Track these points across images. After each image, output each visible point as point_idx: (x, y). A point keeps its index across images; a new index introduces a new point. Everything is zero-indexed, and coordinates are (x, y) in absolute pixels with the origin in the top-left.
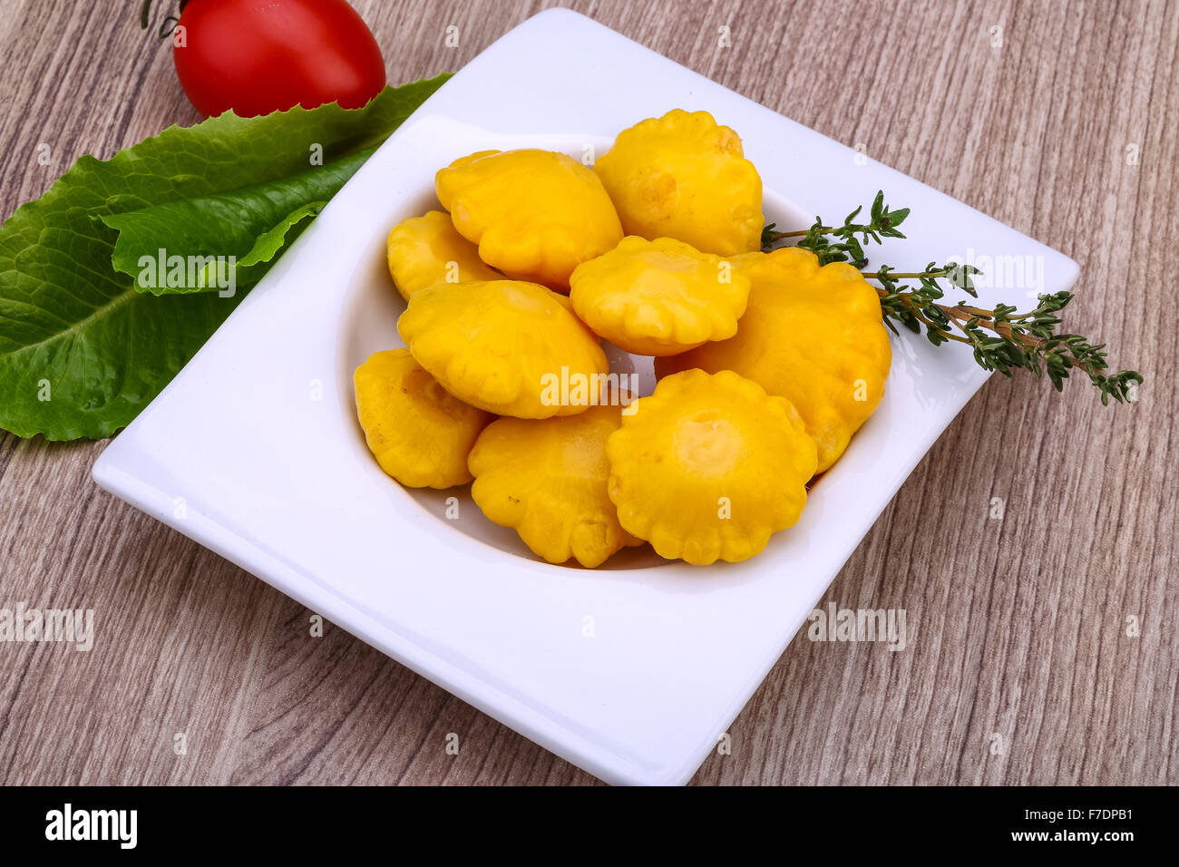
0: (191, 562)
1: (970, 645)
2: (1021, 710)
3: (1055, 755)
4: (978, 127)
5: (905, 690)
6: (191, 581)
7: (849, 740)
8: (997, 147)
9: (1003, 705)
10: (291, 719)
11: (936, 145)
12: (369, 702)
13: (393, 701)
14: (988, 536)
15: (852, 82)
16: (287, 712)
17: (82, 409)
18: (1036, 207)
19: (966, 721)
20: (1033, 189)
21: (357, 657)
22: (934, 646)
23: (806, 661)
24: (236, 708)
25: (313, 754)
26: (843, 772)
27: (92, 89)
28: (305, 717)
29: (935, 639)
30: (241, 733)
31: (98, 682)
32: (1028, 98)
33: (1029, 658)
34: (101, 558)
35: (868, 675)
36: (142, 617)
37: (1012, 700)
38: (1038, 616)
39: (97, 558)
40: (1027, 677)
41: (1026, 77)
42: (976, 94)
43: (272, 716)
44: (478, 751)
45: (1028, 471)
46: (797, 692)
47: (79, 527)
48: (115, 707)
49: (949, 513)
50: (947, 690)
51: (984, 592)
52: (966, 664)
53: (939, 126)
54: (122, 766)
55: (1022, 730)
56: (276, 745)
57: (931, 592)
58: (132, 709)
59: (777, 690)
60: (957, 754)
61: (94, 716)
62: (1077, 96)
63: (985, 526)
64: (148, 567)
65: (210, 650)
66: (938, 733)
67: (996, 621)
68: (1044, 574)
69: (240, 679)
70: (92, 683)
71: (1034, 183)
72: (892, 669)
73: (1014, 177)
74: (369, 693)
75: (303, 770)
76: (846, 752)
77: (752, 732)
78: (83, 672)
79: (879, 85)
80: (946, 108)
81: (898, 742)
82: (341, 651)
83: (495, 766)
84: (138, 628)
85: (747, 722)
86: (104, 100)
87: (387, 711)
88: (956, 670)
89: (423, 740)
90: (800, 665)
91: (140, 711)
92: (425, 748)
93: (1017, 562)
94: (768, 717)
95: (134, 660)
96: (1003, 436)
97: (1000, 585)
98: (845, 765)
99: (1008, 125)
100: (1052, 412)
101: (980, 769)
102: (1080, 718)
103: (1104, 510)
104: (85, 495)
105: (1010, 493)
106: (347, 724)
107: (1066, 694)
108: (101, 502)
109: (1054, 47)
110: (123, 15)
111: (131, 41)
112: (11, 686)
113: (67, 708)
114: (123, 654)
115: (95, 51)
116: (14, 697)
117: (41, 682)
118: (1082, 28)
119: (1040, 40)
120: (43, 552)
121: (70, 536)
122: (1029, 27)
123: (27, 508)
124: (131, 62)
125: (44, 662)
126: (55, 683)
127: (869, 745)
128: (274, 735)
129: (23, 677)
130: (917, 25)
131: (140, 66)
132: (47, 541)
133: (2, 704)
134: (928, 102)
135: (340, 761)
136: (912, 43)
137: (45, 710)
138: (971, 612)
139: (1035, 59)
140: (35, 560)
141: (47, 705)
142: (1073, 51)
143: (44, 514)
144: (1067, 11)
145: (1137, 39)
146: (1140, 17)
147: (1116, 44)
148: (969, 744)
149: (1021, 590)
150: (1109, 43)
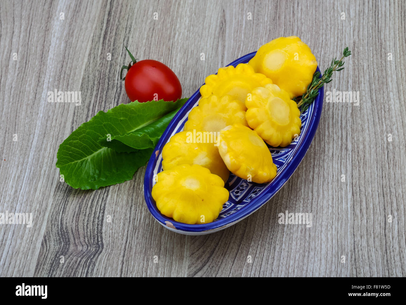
1: (380, 204)
2: (398, 218)
4: (351, 82)
5: (366, 218)
7: (354, 232)
8: (357, 86)
10: (201, 250)
11: (340, 88)
12: (221, 243)
13: (228, 241)
14: (379, 178)
16: (200, 249)
18: (371, 98)
19: (384, 222)
20: (370, 94)
23: (337, 215)
24: (185, 250)
26: (354, 240)
28: (205, 249)
29: (371, 205)
30: (188, 255)
31: (146, 249)
32: (363, 73)
33: (397, 205)
35: (355, 216)
37: (395, 216)
38: (397, 195)
39: (137, 220)
40: (398, 210)
41: (361, 68)
42: (348, 74)
43: (196, 250)
44: (254, 250)
45: (385, 161)
46: (337, 223)
47: (130, 213)
49: (367, 174)
50: (377, 216)
51: (381, 192)
52: (381, 209)
53: (340, 83)
54: (158, 268)
55: (400, 222)
56: (199, 257)
57: (367, 194)
59: (331, 223)
60: (384, 231)
62: (376, 70)
65: (174, 237)
66: (377, 227)
67: (386, 198)
68: (396, 185)
69: (185, 243)
70: (144, 250)
71: (369, 92)
72: (361, 213)
73: (364, 92)
74: (221, 240)
75: (208, 261)
76: (354, 235)
77: (327, 234)
78: (141, 248)
80: (341, 78)
81: (367, 230)
83: (260, 252)
85: (325, 232)
87: (227, 244)
88: (378, 211)
89: (239, 250)
90: (336, 216)
92: (240, 251)
93: (388, 183)
94: (330, 230)
95: (154, 243)
96: (376, 154)
97: (385, 189)
98: (354, 238)
99: (359, 80)
101: (391, 233)
104: (130, 205)
105: (382, 167)
106: (217, 249)
108: (135, 207)
109: (366, 59)
110: (108, 89)
111: (112, 95)
112: (122, 254)
113: (139, 257)
114: (151, 242)
115: (102, 98)
116: (124, 256)
117: (130, 251)
118: (373, 53)
119: (362, 58)
120: (122, 221)
121: (128, 216)
122: (358, 55)
123: (115, 211)
124: (113, 100)
125: (130, 247)
126: (134, 251)
127: (359, 232)
128: (198, 255)
129: (125, 251)
130: (327, 59)
131: (116, 100)
132: (122, 218)
133: (121, 259)
134: (335, 78)
135: (218, 258)
136: (327, 64)
137: (133, 258)
138: (379, 197)
139: (362, 63)
140: (121, 223)
141: (133, 257)
142: (372, 59)
143: (120, 212)
144: (368, 50)
145: (388, 54)
146: (388, 48)
147: (383, 56)
148: (386, 228)
149: (391, 190)
150: (381, 56)
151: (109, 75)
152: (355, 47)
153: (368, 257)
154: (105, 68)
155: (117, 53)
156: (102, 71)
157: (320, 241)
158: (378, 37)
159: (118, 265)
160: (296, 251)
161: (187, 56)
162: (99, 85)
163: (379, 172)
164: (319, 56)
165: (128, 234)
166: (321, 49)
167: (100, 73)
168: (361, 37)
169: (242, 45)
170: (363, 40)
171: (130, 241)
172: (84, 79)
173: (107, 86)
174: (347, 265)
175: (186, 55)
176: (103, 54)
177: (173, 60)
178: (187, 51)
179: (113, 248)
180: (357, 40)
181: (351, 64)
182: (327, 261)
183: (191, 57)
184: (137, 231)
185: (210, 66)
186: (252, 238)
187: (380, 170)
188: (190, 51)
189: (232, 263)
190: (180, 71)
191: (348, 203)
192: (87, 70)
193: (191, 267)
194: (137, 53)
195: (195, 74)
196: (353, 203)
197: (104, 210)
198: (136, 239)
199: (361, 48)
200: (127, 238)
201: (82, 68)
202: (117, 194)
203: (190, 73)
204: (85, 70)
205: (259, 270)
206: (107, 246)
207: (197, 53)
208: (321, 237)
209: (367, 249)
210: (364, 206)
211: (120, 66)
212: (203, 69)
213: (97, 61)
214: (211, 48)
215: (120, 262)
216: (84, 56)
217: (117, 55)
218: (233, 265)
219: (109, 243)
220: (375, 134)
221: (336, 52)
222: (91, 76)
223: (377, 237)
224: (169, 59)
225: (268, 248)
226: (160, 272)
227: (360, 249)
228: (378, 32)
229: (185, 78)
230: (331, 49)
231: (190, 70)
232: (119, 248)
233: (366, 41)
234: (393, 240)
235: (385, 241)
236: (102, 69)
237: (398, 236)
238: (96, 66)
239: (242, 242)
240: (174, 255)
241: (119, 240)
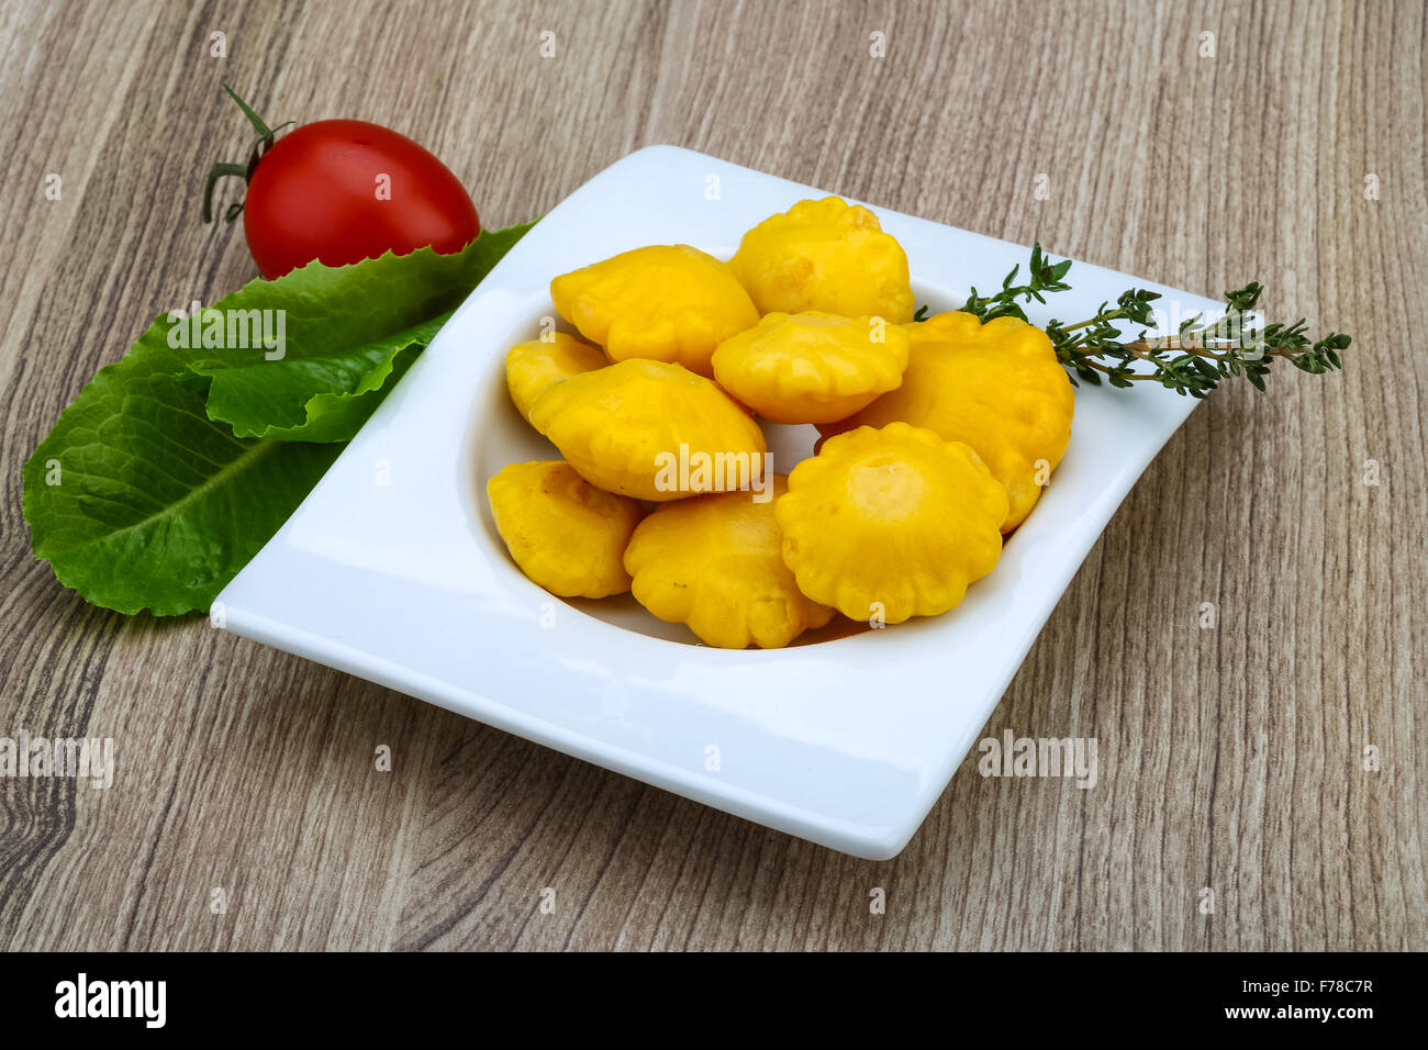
0: (329, 716)
1: (1203, 699)
2: (1270, 755)
3: (1315, 793)
4: (1133, 225)
5: (1139, 750)
6: (331, 734)
7: (1084, 803)
8: (1157, 241)
9: (1249, 752)
10: (462, 850)
11: (1090, 246)
12: (546, 825)
13: (572, 822)
15: (989, 198)
16: (456, 845)
17: (190, 586)
19: (1212, 771)
21: (525, 786)
22: (1164, 706)
24: (398, 848)
25: (490, 882)
26: (1083, 834)
27: (157, 293)
28: (476, 848)
29: (1165, 699)
30: (406, 869)
31: (240, 839)
32: (1184, 193)
33: (1271, 705)
34: (228, 724)
36: (282, 774)
37: (1259, 746)
38: (1275, 665)
39: (223, 724)
40: (1272, 723)
41: (1177, 174)
42: (1126, 196)
43: (439, 850)
44: (673, 858)
45: (1240, 533)
48: (262, 862)
49: (1160, 581)
50: (1185, 745)
51: (1211, 650)
52: (1203, 718)
53: (1090, 228)
54: (278, 916)
55: (1275, 773)
56: (448, 877)
57: (1152, 656)
58: (282, 860)
60: (1207, 804)
61: (240, 872)
62: (1236, 185)
63: (1202, 588)
64: (281, 726)
65: (361, 797)
66: (1182, 787)
67: (1229, 675)
68: (1275, 625)
69: (399, 821)
70: (234, 841)
71: (1203, 269)
72: (1121, 731)
73: (1180, 267)
74: (544, 817)
75: (482, 897)
77: (976, 808)
78: (223, 833)
79: (1019, 198)
80: (1096, 211)
81: (1139, 800)
82: (508, 782)
83: (695, 870)
84: (278, 784)
85: (969, 798)
86: (172, 302)
87: (567, 832)
88: (1192, 725)
89: (611, 855)
91: (291, 862)
92: (615, 862)
93: (1243, 618)
94: (991, 792)
95: (278, 816)
96: (1208, 504)
97: (1227, 641)
98: (1084, 827)
99: (1166, 219)
100: (1257, 476)
101: (1234, 815)
102: (1337, 755)
103: (1330, 560)
104: (202, 667)
105: (1224, 555)
106: (524, 850)
107: (1317, 735)
108: (220, 672)
109: (1204, 144)
110: (183, 222)
111: (194, 245)
112: (143, 855)
113: (209, 868)
114: (265, 811)
115: (155, 258)
116: (149, 864)
117: (177, 846)
118: (1231, 123)
119: (1187, 139)
120: (162, 725)
121: (190, 707)
122: (1173, 128)
123: (138, 686)
124: (196, 264)
125: (178, 828)
126: (193, 846)
127: (1107, 805)
128: (444, 869)
129: (155, 845)
130: (1052, 139)
131: (206, 266)
132: (166, 714)
133: (136, 872)
134: (1074, 208)
135: (522, 885)
136: (1049, 157)
137: (185, 873)
138: (1199, 669)
139: (1185, 157)
140: (155, 733)
141: (187, 867)
142: (1225, 145)
143: (158, 690)
144: (1213, 109)
145: (1293, 127)
146: (1293, 107)
147: (1271, 133)
148: (1219, 793)
149: (1251, 643)
150: (1263, 133)
151: (193, 171)
152: (1165, 96)
153: (1134, 905)
154: (183, 145)
156: (170, 155)
157: (942, 835)
158: (1260, 64)
159: (121, 898)
160: (841, 872)
161: (507, 111)
162: (151, 206)
163: (1209, 574)
164: (1019, 127)
165: (177, 777)
166: (1031, 102)
167: (160, 161)
168: (1191, 61)
169: (723, 75)
170: (1198, 74)
171: (182, 803)
172: (94, 182)
173: (180, 210)
174: (1043, 934)
175: (503, 105)
176: (181, 96)
177: (447, 123)
178: (507, 91)
179: (113, 828)
180: (1174, 74)
181: (1140, 162)
182: (962, 914)
183: (519, 115)
184: (216, 765)
185: (591, 150)
186: (672, 812)
187: (1214, 565)
188: (519, 93)
189: (578, 909)
190: (469, 165)
191: (1075, 690)
192: (111, 149)
193: (410, 917)
194: (313, 92)
195: (527, 177)
196: (1095, 691)
197: (99, 678)
198: (206, 796)
200: (173, 791)
201: (92, 142)
203: (508, 173)
204: (106, 150)
205: (684, 939)
206: (89, 822)
207: (544, 102)
208: (950, 819)
209: (1130, 873)
210: (1137, 704)
211: (241, 140)
212: (561, 160)
213: (155, 120)
214: (603, 84)
215: (130, 886)
216: (110, 98)
218: (579, 916)
219: (99, 810)
220: (1209, 426)
221: (1090, 112)
222: (124, 174)
223: (1179, 826)
224: (435, 120)
225: (731, 853)
226: (284, 931)
227: (1101, 870)
228: (1261, 43)
229: (485, 192)
230: (1070, 102)
231: (510, 163)
232: (137, 830)
233: (1208, 78)
234: (1240, 841)
235: (1206, 845)
236: (168, 151)
237: (1264, 826)
238: (149, 137)
239: (629, 826)
240: (349, 868)
241: (138, 798)
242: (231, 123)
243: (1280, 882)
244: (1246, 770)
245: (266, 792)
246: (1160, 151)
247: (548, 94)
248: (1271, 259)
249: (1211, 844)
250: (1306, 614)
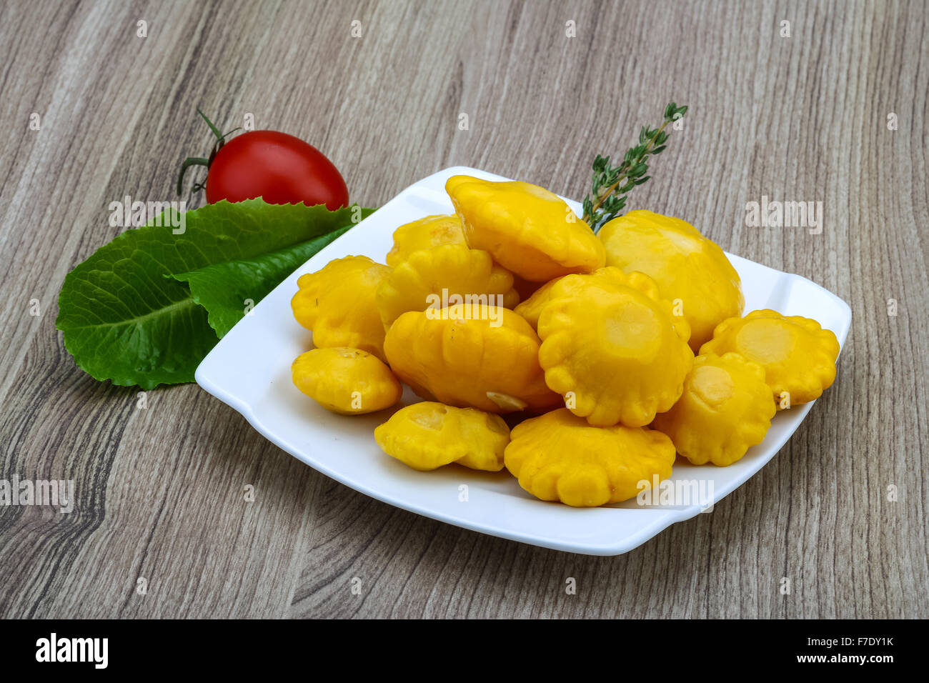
0: (258, 466)
1: (782, 477)
2: (822, 508)
3: (849, 530)
5: (743, 502)
6: (259, 475)
7: (711, 530)
9: (809, 506)
10: (338, 540)
12: (389, 529)
13: (404, 528)
15: (653, 205)
16: (334, 538)
19: (787, 515)
20: (781, 251)
21: (375, 508)
24: (300, 537)
25: (355, 558)
26: (710, 546)
28: (347, 539)
30: (304, 548)
31: (205, 529)
33: (822, 482)
34: (197, 467)
36: (229, 495)
37: (815, 503)
38: (824, 460)
39: (194, 467)
40: (822, 492)
43: (324, 539)
44: (465, 549)
47: (180, 452)
48: (218, 542)
50: (771, 501)
52: (782, 487)
53: (713, 224)
54: (227, 571)
55: (825, 518)
56: (329, 554)
58: (230, 542)
60: (784, 533)
61: (205, 546)
64: (229, 469)
65: (277, 509)
66: (769, 523)
67: (797, 465)
68: (824, 439)
69: (300, 522)
70: (201, 530)
71: (781, 248)
73: (767, 246)
74: (387, 524)
75: (350, 566)
76: (710, 536)
78: (194, 525)
79: (671, 206)
80: (717, 214)
81: (744, 529)
82: (365, 505)
83: (478, 556)
84: (228, 500)
87: (401, 533)
88: (775, 490)
89: (428, 547)
91: (235, 543)
92: (430, 550)
93: (805, 435)
95: (227, 517)
98: (711, 542)
101: (800, 540)
102: (862, 510)
103: (857, 406)
104: (181, 436)
106: (376, 541)
107: (850, 498)
108: (192, 439)
109: (781, 182)
112: (146, 535)
113: (186, 544)
114: (220, 514)
116: (149, 540)
117: (166, 531)
118: (798, 171)
119: (772, 178)
120: (158, 466)
121: (174, 457)
122: (763, 173)
123: (143, 445)
125: (167, 522)
126: (176, 532)
127: (725, 531)
128: (327, 550)
129: (153, 530)
130: (690, 175)
132: (159, 460)
133: (142, 544)
134: (704, 213)
135: (374, 560)
136: (689, 185)
137: (171, 545)
139: (770, 188)
140: (153, 470)
141: (172, 543)
142: (794, 183)
143: (155, 447)
144: (787, 163)
145: (834, 175)
146: (835, 164)
147: (822, 178)
148: (791, 527)
149: (810, 448)
150: (817, 178)
152: (758, 155)
153: (741, 585)
154: (169, 156)
155: (201, 129)
156: (162, 161)
158: (814, 141)
159: (132, 558)
160: (566, 560)
161: (364, 146)
162: (150, 188)
164: (671, 168)
165: (166, 495)
166: (678, 155)
167: (156, 164)
168: (774, 137)
169: (494, 133)
170: (778, 144)
171: (169, 509)
172: (115, 174)
173: (167, 191)
174: (686, 598)
175: (362, 143)
176: (168, 130)
178: (364, 136)
179: (127, 520)
180: (764, 143)
181: (743, 189)
182: (638, 585)
183: (372, 148)
184: (190, 489)
185: (415, 169)
188: (371, 137)
189: (408, 575)
192: (126, 156)
193: (307, 574)
195: (376, 182)
197: (119, 440)
198: (184, 506)
199: (772, 159)
200: (164, 502)
201: (114, 153)
202: (155, 411)
203: (365, 179)
204: (122, 157)
205: (471, 593)
206: (113, 516)
207: (387, 142)
209: (738, 568)
212: (397, 174)
213: (152, 142)
214: (422, 135)
215: (138, 552)
216: (125, 129)
217: (202, 133)
218: (409, 578)
219: (119, 510)
221: (713, 162)
222: (133, 170)
223: (767, 544)
226: (231, 580)
227: (721, 566)
228: (815, 129)
230: (701, 156)
231: (366, 174)
232: (142, 522)
233: (784, 147)
234: (804, 553)
235: (784, 555)
236: (160, 159)
237: (818, 546)
238: (149, 151)
239: (439, 531)
240: (270, 547)
241: (143, 505)
242: (198, 146)
243: (827, 576)
244: (807, 516)
245: (220, 504)
246: (755, 184)
247: (389, 139)
248: (821, 244)
249: (787, 554)
250: (843, 434)
